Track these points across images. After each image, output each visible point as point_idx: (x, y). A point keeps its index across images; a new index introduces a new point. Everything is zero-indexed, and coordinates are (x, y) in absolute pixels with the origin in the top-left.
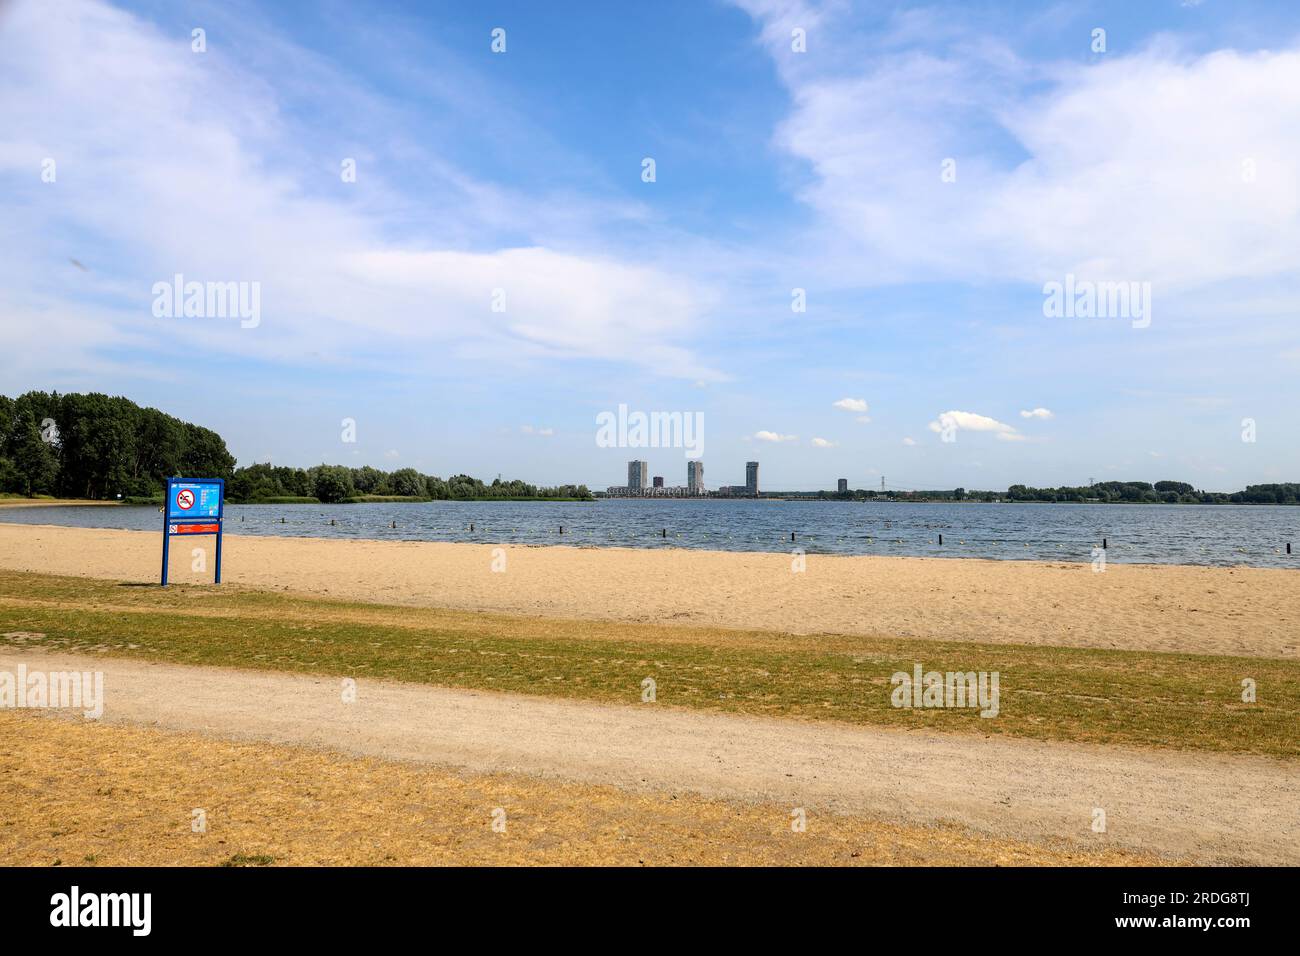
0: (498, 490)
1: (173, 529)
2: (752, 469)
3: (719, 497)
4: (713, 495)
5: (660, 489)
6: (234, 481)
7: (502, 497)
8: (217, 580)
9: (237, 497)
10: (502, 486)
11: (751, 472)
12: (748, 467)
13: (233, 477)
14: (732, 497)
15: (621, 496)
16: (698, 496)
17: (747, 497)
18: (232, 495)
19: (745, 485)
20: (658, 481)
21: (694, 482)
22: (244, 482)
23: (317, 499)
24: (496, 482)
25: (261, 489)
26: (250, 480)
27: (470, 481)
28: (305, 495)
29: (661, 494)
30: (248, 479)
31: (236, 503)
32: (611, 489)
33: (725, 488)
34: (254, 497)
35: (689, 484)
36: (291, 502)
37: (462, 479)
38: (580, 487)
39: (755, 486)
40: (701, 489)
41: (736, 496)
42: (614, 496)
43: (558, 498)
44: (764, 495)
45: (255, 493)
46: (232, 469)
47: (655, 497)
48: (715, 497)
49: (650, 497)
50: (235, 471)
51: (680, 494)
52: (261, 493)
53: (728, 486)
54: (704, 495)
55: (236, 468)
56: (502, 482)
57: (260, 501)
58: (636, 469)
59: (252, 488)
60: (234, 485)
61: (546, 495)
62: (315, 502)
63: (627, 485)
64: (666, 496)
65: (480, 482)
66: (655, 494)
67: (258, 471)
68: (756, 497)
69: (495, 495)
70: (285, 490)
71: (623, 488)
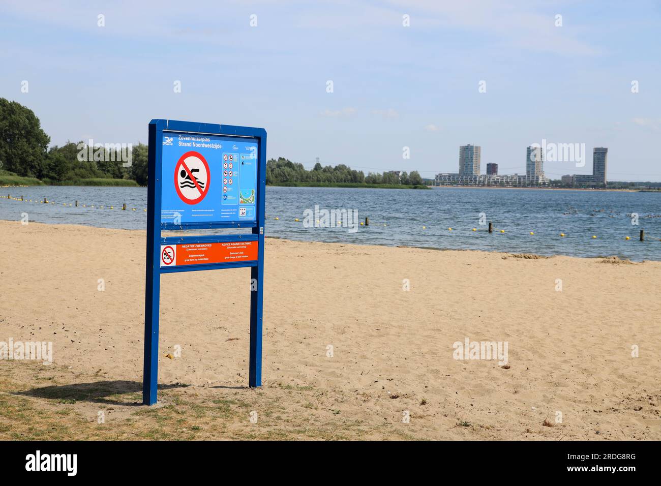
0: (322, 176)
1: (168, 255)
2: (600, 156)
3: (561, 187)
4: (555, 184)
5: (494, 177)
6: (48, 161)
7: (327, 183)
8: (254, 380)
9: (52, 178)
10: (325, 171)
11: (598, 158)
12: (595, 153)
13: (47, 157)
14: (577, 187)
15: (451, 184)
16: (538, 185)
17: (594, 187)
18: (47, 176)
19: (591, 174)
20: (492, 168)
21: (533, 169)
22: (58, 163)
23: (134, 182)
24: (318, 167)
25: (77, 170)
26: (65, 160)
27: (289, 164)
28: (122, 177)
29: (495, 182)
30: (63, 159)
31: (52, 184)
32: (440, 177)
33: (568, 177)
34: (69, 179)
35: (528, 172)
36: (109, 184)
37: (281, 162)
38: (412, 173)
39: (603, 175)
40: (540, 178)
41: (580, 186)
42: (443, 184)
43: (388, 185)
44: (612, 185)
45: (71, 173)
46: (46, 147)
47: (489, 185)
48: (556, 186)
49: (484, 185)
50: (49, 150)
51: (518, 183)
52: (76, 175)
53: (571, 175)
54: (544, 184)
55: (50, 146)
56: (323, 166)
57: (76, 183)
58: (468, 154)
59: (68, 169)
60: (49, 165)
61: (374, 182)
62: (134, 185)
63: (457, 172)
64: (502, 184)
65: (301, 166)
66: (489, 182)
67: (71, 150)
68: (604, 187)
69: (318, 181)
70: (100, 172)
71: (454, 175)
